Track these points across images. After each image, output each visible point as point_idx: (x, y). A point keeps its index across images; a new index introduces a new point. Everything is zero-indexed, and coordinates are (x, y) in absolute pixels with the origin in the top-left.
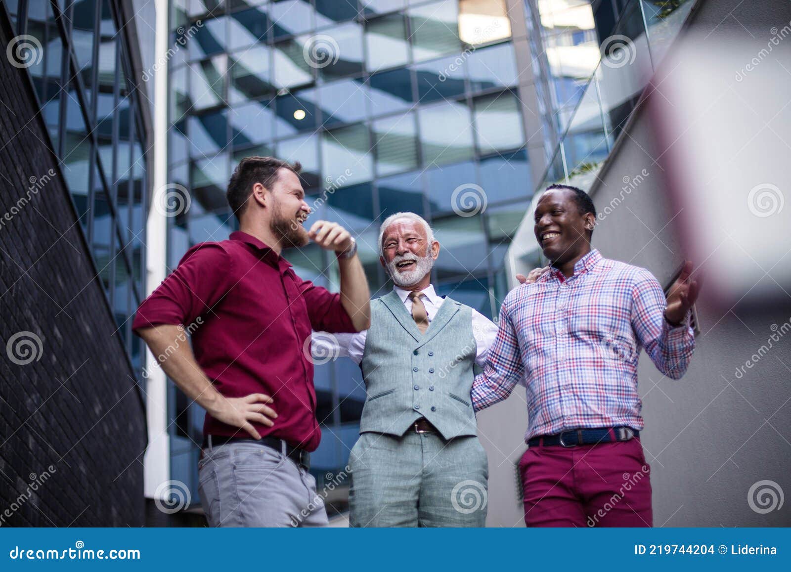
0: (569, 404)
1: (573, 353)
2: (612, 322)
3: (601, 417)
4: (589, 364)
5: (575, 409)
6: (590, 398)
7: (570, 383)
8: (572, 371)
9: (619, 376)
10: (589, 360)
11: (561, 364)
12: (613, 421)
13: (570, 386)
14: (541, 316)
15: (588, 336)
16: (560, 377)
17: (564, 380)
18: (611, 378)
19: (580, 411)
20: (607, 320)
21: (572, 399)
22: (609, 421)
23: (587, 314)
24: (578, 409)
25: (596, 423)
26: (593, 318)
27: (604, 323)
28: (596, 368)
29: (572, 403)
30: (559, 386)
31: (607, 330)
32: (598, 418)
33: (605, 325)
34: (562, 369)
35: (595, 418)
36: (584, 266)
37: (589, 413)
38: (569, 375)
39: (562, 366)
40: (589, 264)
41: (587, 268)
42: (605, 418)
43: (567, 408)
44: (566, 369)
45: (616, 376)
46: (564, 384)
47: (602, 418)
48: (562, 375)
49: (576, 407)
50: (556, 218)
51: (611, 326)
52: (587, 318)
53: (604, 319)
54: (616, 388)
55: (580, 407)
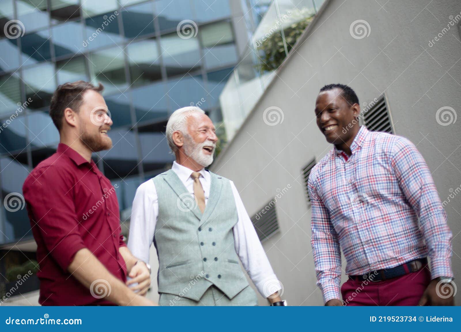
0: (371, 255)
1: (366, 215)
2: (388, 186)
3: (395, 259)
4: (379, 221)
5: (376, 258)
6: (386, 247)
7: (369, 239)
8: (369, 230)
9: (403, 224)
10: (379, 218)
11: (359, 226)
12: (405, 259)
13: (370, 242)
14: (336, 189)
15: (373, 199)
16: (361, 235)
17: (364, 237)
18: (398, 227)
19: (380, 258)
20: (384, 185)
21: (372, 251)
22: (403, 260)
23: (368, 184)
24: (379, 257)
25: (393, 265)
26: (374, 186)
27: (382, 188)
28: (385, 222)
29: (373, 254)
30: (362, 243)
31: (386, 192)
32: (395, 260)
33: (383, 189)
34: (361, 229)
35: (392, 261)
36: (357, 145)
37: (387, 258)
38: (367, 233)
39: (360, 227)
40: (361, 141)
41: (360, 145)
42: (399, 259)
43: (370, 258)
44: (364, 229)
45: (401, 224)
46: (365, 240)
47: (397, 260)
48: (362, 234)
49: (377, 256)
50: (333, 115)
51: (388, 189)
52: (369, 187)
53: (382, 185)
54: (403, 233)
55: (379, 256)
